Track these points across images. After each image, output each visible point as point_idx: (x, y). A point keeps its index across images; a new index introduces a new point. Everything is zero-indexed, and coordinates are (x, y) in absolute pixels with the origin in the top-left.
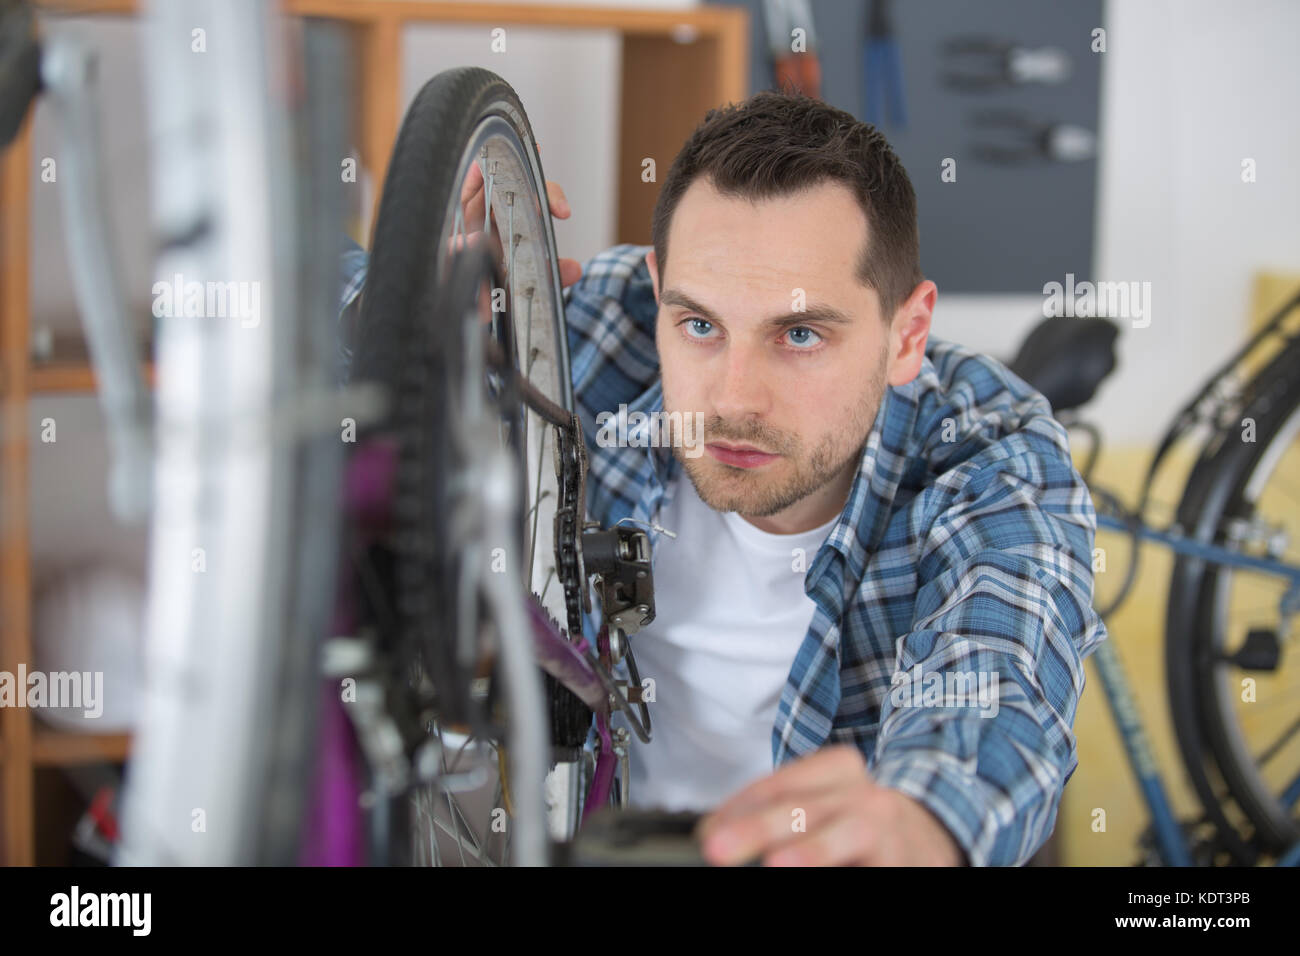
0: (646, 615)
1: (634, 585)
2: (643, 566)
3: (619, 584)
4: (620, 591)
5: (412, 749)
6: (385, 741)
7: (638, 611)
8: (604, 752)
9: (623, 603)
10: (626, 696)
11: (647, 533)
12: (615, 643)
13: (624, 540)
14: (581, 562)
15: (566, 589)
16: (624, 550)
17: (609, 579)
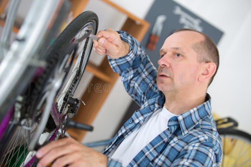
1: (74, 109)
3: (72, 108)
4: (72, 109)
5: (21, 119)
6: (18, 115)
8: (55, 134)
9: (71, 112)
10: (63, 127)
12: (66, 117)
14: (68, 100)
15: (64, 102)
16: (76, 103)
17: (71, 106)
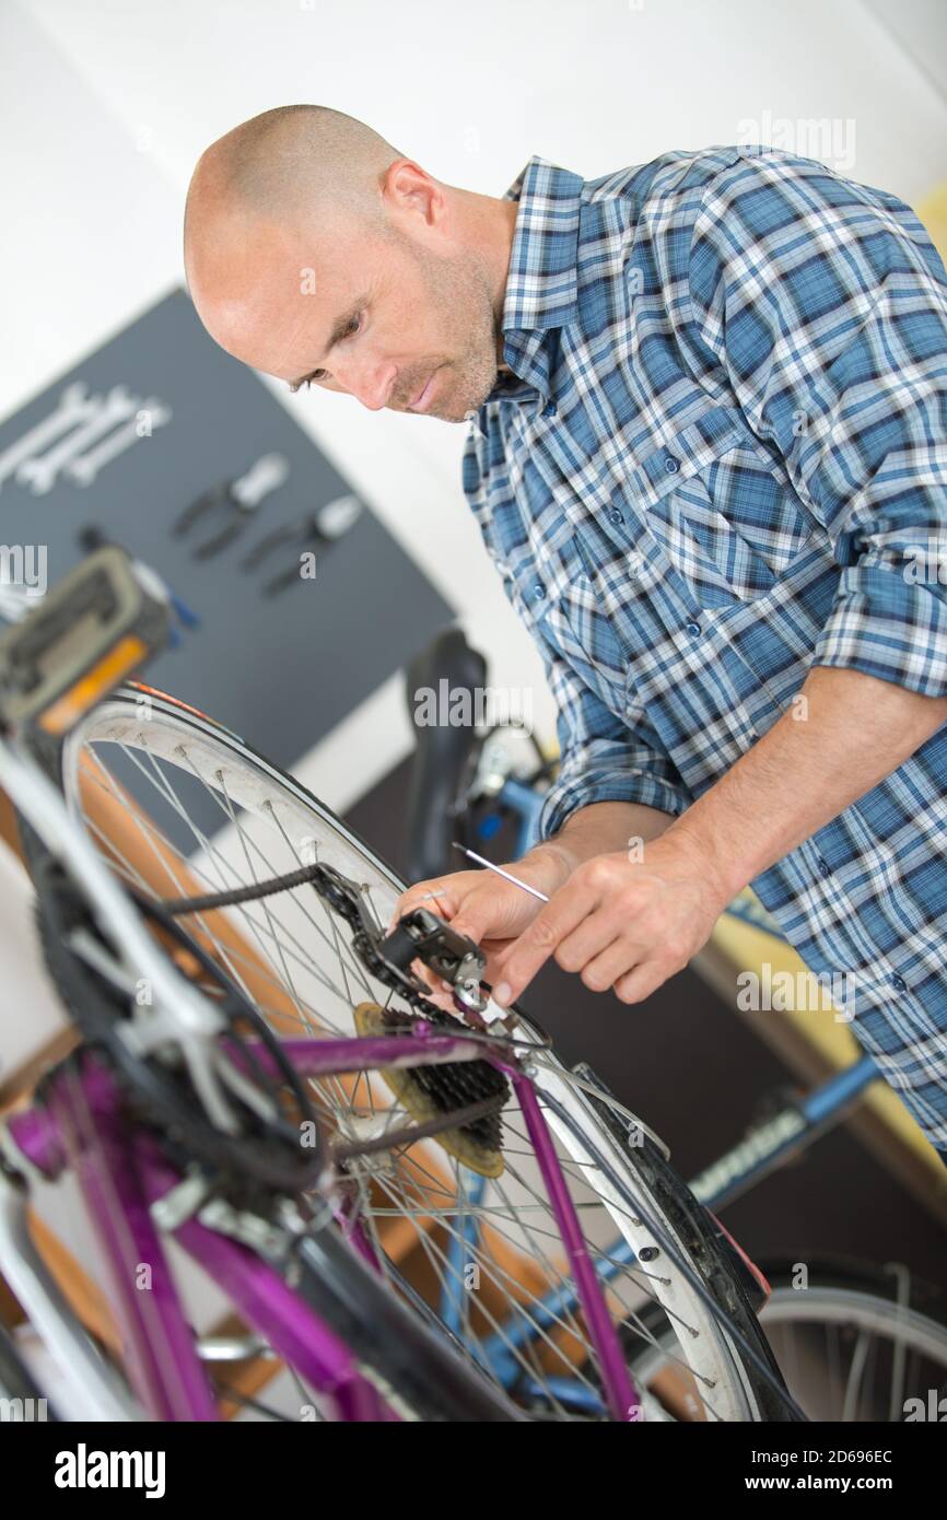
0: (476, 960)
1: (447, 946)
2: (438, 933)
7: (466, 962)
9: (453, 965)
11: (422, 908)
13: (410, 926)
14: (392, 966)
16: (415, 932)
